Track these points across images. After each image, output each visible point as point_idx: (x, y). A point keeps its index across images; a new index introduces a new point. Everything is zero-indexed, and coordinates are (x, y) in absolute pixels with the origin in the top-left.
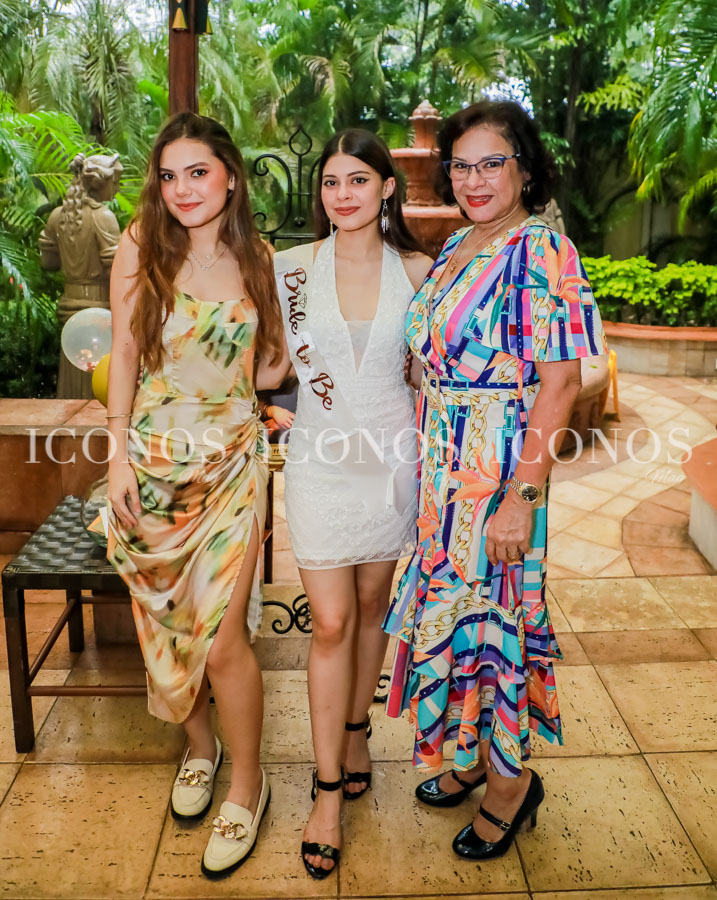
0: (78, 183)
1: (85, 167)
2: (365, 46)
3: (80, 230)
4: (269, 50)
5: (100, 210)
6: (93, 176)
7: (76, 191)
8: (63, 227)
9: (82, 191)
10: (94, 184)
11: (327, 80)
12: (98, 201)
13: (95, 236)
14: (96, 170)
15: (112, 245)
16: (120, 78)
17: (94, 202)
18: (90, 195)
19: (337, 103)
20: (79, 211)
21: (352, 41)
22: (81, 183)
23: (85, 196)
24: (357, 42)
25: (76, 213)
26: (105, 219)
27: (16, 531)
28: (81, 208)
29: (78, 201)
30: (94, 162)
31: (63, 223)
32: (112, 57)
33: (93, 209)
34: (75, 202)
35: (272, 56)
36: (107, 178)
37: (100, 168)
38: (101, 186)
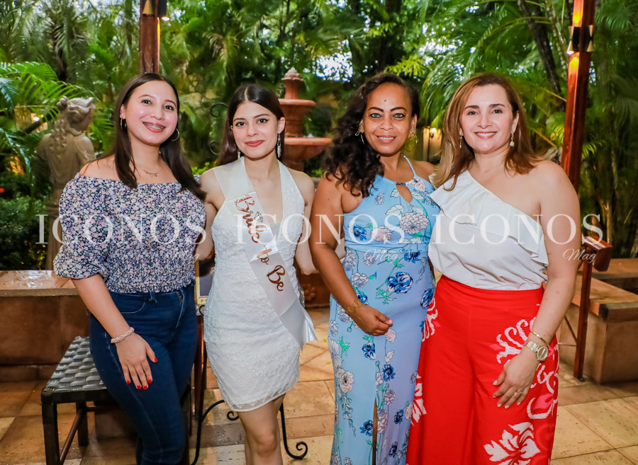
0: (63, 118)
1: (69, 106)
2: (248, 29)
3: (65, 150)
5: (79, 137)
6: (75, 113)
7: (61, 122)
8: (52, 148)
9: (65, 123)
10: (74, 118)
11: (222, 50)
12: (78, 130)
13: (77, 155)
14: (77, 108)
17: (74, 131)
18: (71, 126)
20: (64, 137)
21: (239, 24)
22: (66, 118)
23: (68, 126)
25: (62, 139)
26: (83, 142)
27: (26, 365)
28: (65, 135)
29: (63, 130)
30: (75, 103)
31: (51, 145)
32: (74, 29)
33: (75, 136)
34: (61, 131)
35: (185, 31)
36: (85, 115)
37: (80, 107)
38: (81, 120)
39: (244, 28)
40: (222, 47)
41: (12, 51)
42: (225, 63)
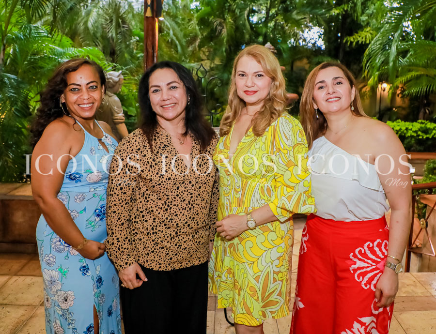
1: (106, 77)
2: (241, 13)
3: (103, 106)
4: (196, 15)
5: (112, 97)
6: (110, 82)
10: (109, 85)
11: (223, 30)
12: (112, 93)
13: (110, 109)
14: (111, 78)
15: (118, 113)
16: (123, 31)
17: (109, 94)
18: (108, 91)
19: (228, 41)
21: (235, 11)
24: (237, 11)
26: (115, 101)
30: (110, 75)
32: (120, 21)
33: (110, 97)
35: (197, 18)
36: (116, 83)
37: (113, 78)
38: (113, 86)
39: (238, 13)
40: (223, 28)
41: (81, 39)
42: (225, 39)
